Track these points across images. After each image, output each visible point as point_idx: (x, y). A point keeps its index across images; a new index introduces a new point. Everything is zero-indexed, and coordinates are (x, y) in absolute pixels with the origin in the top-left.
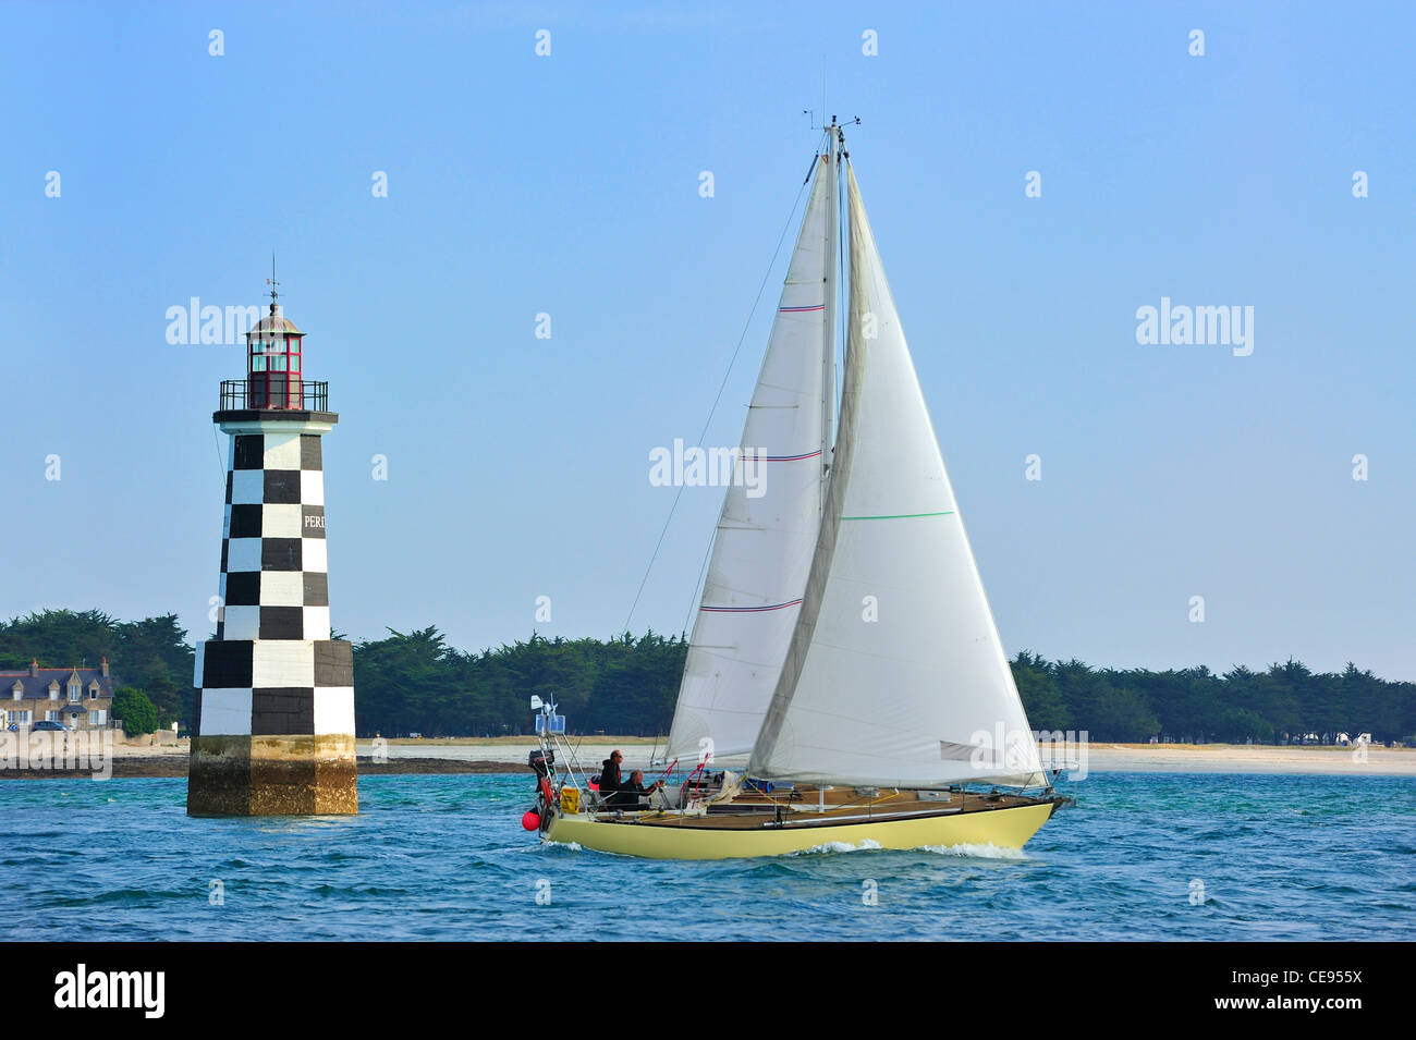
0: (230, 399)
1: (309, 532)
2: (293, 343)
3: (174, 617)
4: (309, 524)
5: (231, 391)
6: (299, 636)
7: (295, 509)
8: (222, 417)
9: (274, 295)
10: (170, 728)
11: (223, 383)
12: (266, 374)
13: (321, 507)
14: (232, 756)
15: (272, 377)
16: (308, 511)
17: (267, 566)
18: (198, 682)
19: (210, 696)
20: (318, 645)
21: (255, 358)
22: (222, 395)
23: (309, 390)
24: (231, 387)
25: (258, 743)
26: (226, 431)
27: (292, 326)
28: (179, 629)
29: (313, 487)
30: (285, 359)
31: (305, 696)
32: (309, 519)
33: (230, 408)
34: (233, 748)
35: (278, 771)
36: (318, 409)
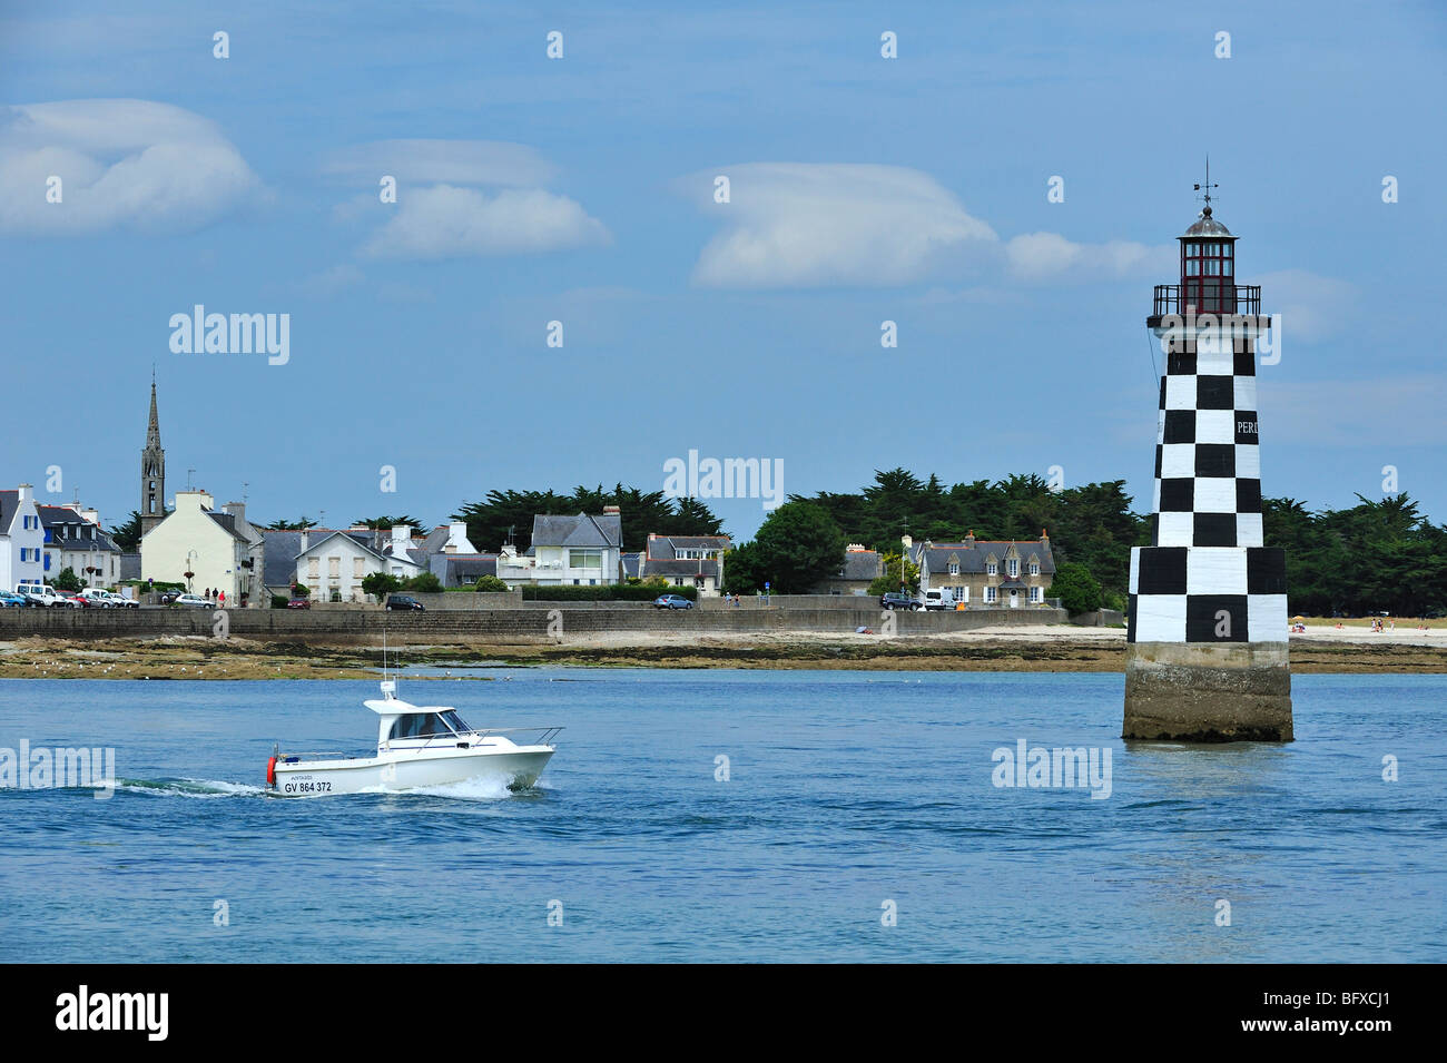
0: (1164, 303)
1: (1241, 438)
2: (1226, 248)
4: (1242, 429)
5: (1164, 296)
6: (1232, 543)
7: (1229, 415)
8: (1155, 322)
9: (1208, 199)
11: (1156, 288)
12: (1200, 278)
13: (1254, 413)
14: (1168, 662)
15: (1206, 282)
16: (1241, 417)
17: (1200, 473)
18: (1134, 587)
19: (1145, 603)
20: (1251, 552)
21: (1189, 263)
22: (1156, 300)
23: (1241, 294)
24: (1164, 291)
25: (1193, 650)
26: (1160, 336)
27: (1225, 230)
29: (1245, 393)
30: (1218, 264)
31: (1240, 603)
32: (1242, 425)
33: (1164, 312)
34: (1167, 655)
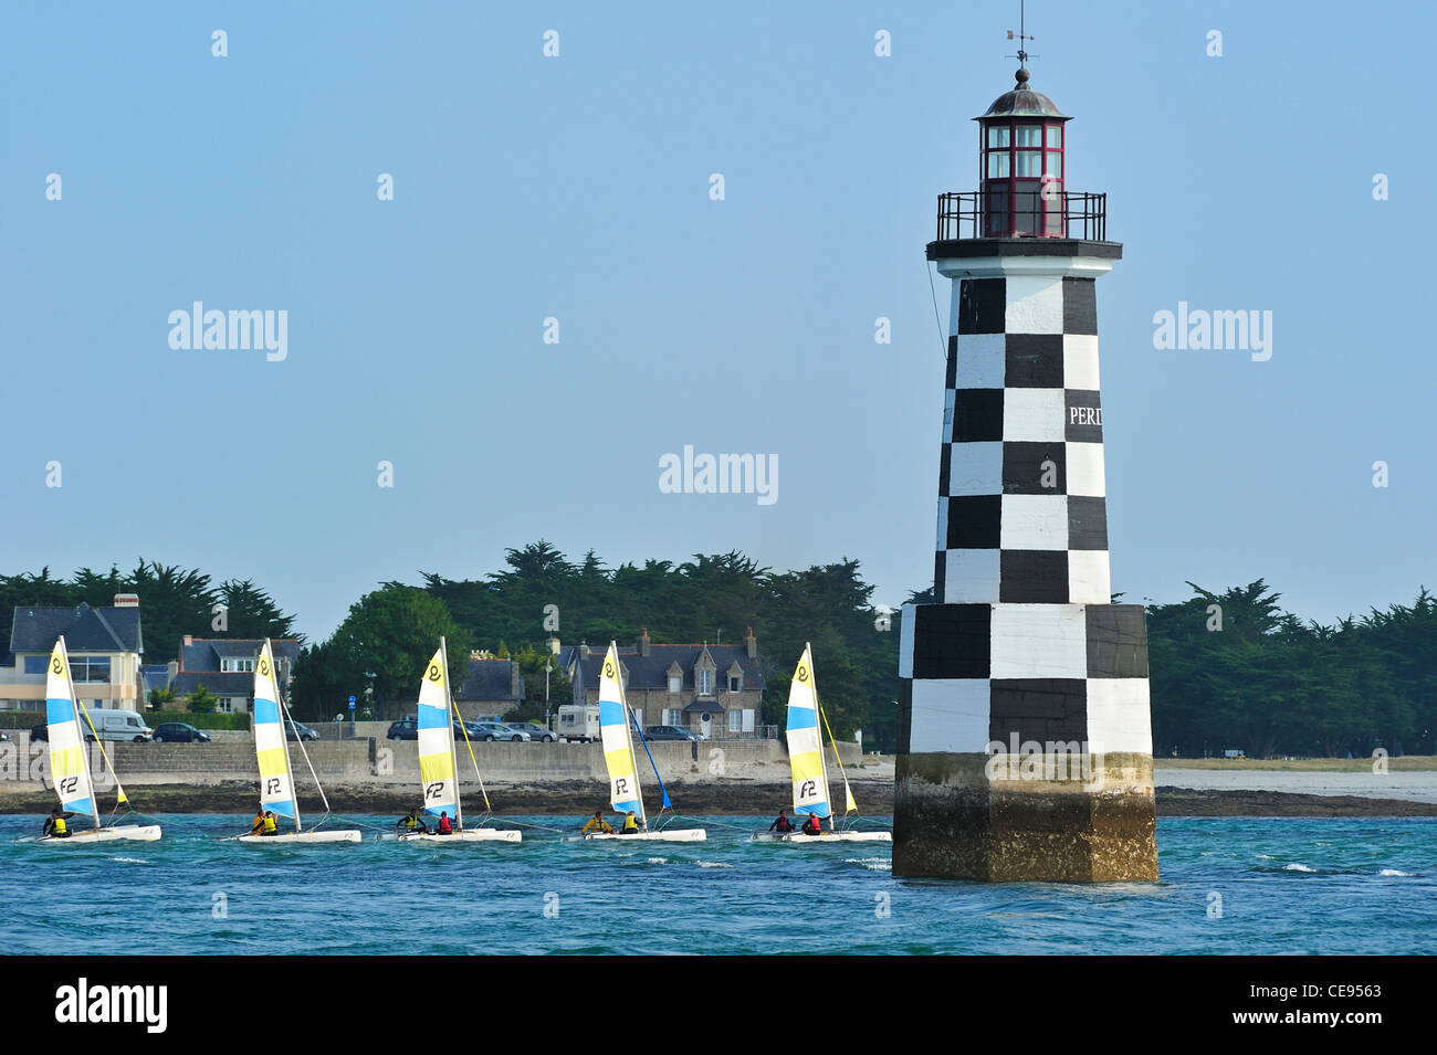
0: (953, 222)
1: (1076, 432)
2: (1052, 133)
3: (853, 565)
4: (1076, 419)
5: (954, 209)
6: (1061, 596)
7: (1054, 397)
8: (939, 251)
9: (1022, 56)
10: (852, 739)
11: (942, 198)
12: (1009, 182)
13: (1096, 394)
14: (961, 786)
15: (1019, 187)
16: (1075, 398)
17: (1011, 486)
18: (906, 668)
19: (925, 692)
21: (992, 157)
22: (941, 216)
23: (1076, 207)
24: (954, 203)
26: (946, 273)
27: (1051, 106)
28: (861, 584)
29: (1082, 361)
30: (1038, 159)
31: (1072, 693)
32: (1076, 412)
33: (953, 236)
34: (961, 773)
35: (1033, 811)
36: (1090, 237)
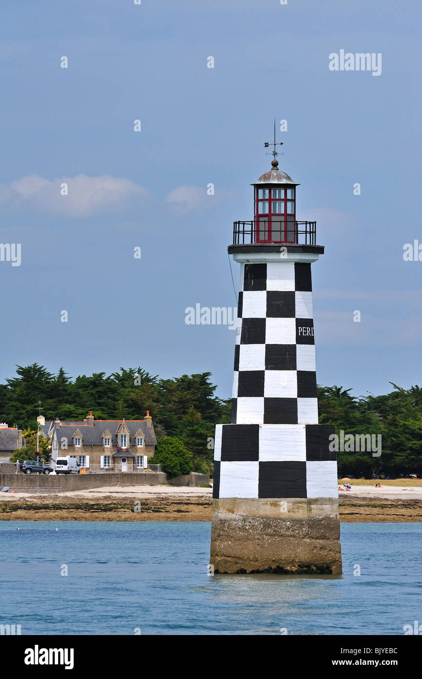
0: (241, 235)
1: (301, 339)
2: (289, 192)
4: (301, 333)
5: (241, 229)
6: (294, 420)
7: (291, 322)
8: (234, 249)
9: (275, 154)
11: (235, 223)
12: (268, 216)
13: (311, 320)
14: (245, 514)
15: (274, 218)
16: (300, 323)
17: (269, 366)
18: (217, 456)
19: (227, 468)
20: (309, 428)
21: (260, 204)
22: (235, 232)
23: (301, 228)
24: (241, 226)
25: (263, 504)
26: (238, 261)
27: (289, 178)
29: (303, 305)
30: (283, 204)
31: (300, 468)
32: (301, 329)
33: (241, 242)
34: (244, 508)
36: (308, 243)
